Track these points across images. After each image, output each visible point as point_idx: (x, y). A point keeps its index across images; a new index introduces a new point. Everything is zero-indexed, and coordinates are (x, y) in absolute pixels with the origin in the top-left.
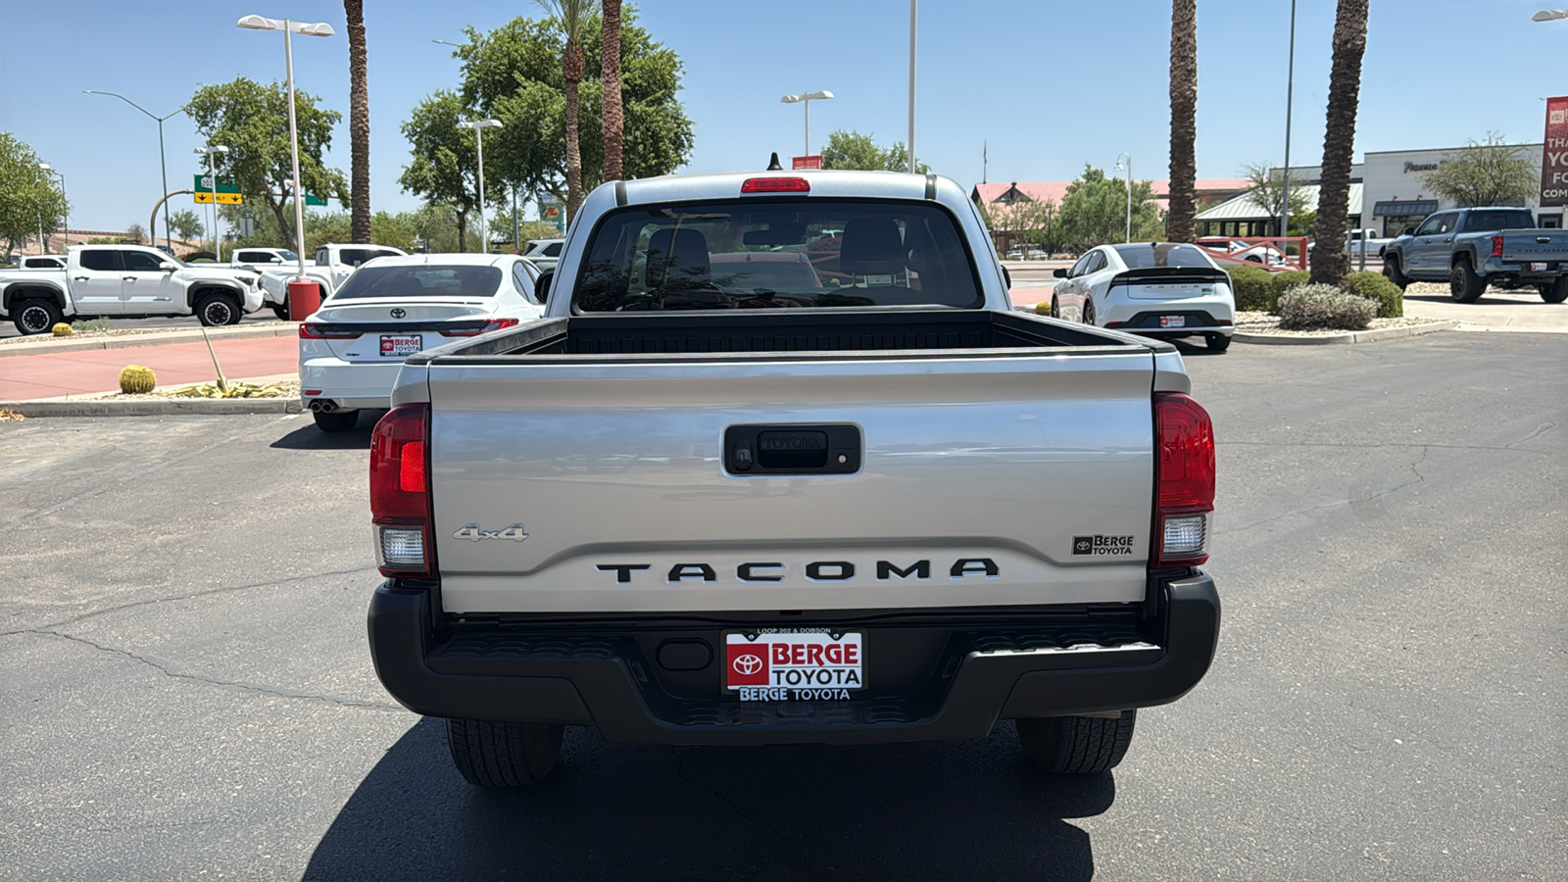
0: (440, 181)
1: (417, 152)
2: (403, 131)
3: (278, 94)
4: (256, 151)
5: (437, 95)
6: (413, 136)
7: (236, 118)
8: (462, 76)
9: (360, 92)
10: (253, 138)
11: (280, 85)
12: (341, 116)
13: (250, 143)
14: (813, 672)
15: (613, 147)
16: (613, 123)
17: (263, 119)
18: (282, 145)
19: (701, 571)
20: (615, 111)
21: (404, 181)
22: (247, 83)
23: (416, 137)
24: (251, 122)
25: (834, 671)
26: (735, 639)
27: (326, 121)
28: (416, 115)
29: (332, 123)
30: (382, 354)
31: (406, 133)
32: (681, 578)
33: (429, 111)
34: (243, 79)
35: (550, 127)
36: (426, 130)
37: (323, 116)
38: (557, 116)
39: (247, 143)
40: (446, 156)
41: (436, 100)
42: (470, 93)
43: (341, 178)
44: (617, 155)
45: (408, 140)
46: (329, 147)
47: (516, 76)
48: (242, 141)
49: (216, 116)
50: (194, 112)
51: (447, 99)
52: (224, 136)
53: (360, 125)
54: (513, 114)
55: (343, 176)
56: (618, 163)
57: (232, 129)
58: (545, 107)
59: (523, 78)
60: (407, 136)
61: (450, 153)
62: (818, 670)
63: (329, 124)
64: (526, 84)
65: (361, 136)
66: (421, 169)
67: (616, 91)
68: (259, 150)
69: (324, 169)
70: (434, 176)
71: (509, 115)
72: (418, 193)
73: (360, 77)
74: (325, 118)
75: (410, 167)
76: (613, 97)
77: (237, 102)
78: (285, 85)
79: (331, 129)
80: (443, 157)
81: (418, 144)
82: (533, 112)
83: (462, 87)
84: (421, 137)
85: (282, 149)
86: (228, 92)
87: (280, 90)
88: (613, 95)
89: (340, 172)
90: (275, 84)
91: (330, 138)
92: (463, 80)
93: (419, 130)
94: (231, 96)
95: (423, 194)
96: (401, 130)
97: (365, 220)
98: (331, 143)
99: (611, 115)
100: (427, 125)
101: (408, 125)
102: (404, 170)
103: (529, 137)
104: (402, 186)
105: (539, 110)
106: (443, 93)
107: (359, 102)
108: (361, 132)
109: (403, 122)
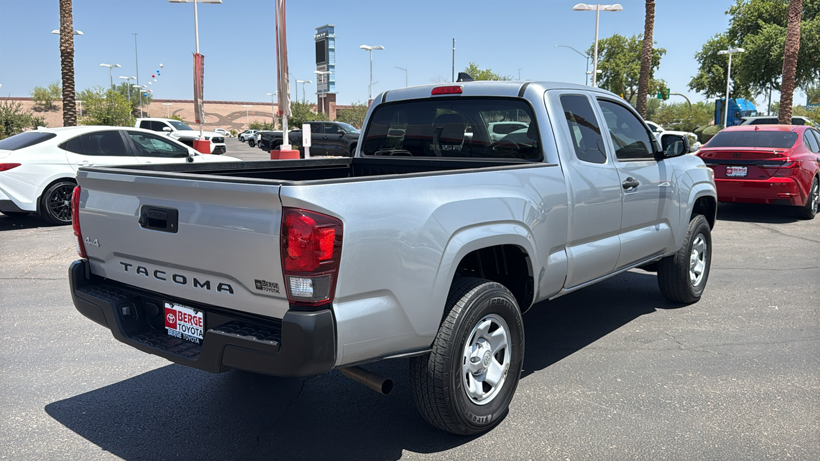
0: (712, 84)
1: (703, 68)
2: (696, 57)
3: (635, 41)
4: (618, 71)
5: (716, 36)
6: (701, 60)
7: (611, 55)
8: (730, 24)
9: (649, 38)
10: (617, 65)
11: (637, 36)
12: (666, 51)
13: (615, 68)
15: (790, 61)
16: (792, 47)
17: (624, 55)
18: (633, 68)
20: (794, 39)
21: (691, 85)
22: (618, 37)
23: (703, 60)
24: (618, 57)
26: (167, 306)
27: (657, 54)
28: (704, 48)
29: (661, 55)
31: (698, 58)
33: (711, 46)
34: (617, 35)
35: (776, 50)
36: (709, 56)
37: (656, 52)
38: (782, 44)
39: (614, 68)
40: (717, 70)
41: (716, 39)
42: (733, 33)
43: (663, 84)
44: (792, 65)
45: (698, 62)
46: (658, 68)
47: (759, 22)
48: (612, 67)
49: (601, 55)
50: (591, 53)
51: (722, 38)
52: (603, 65)
53: (646, 56)
54: (756, 44)
55: (665, 83)
56: (792, 70)
57: (608, 61)
58: (776, 39)
59: (764, 23)
60: (698, 60)
61: (720, 68)
62: (191, 327)
63: (659, 56)
64: (765, 26)
65: (646, 62)
66: (701, 78)
67: (797, 27)
68: (620, 71)
69: (654, 80)
70: (709, 82)
71: (752, 45)
72: (699, 91)
73: (649, 30)
74: (657, 53)
75: (696, 77)
76: (794, 31)
77: (612, 47)
78: (639, 36)
79: (660, 58)
80: (715, 71)
81: (704, 63)
82: (767, 42)
83: (728, 31)
84: (705, 60)
85: (632, 70)
86: (608, 42)
87: (636, 39)
88: (794, 29)
89: (663, 81)
90: (634, 36)
91: (659, 63)
92: (730, 27)
93: (705, 56)
94: (610, 44)
95: (702, 91)
96: (695, 57)
98: (659, 66)
100: (709, 53)
101: (699, 54)
102: (692, 79)
103: (764, 57)
104: (690, 88)
105: (772, 41)
106: (720, 35)
107: (647, 44)
108: (646, 60)
109: (697, 52)
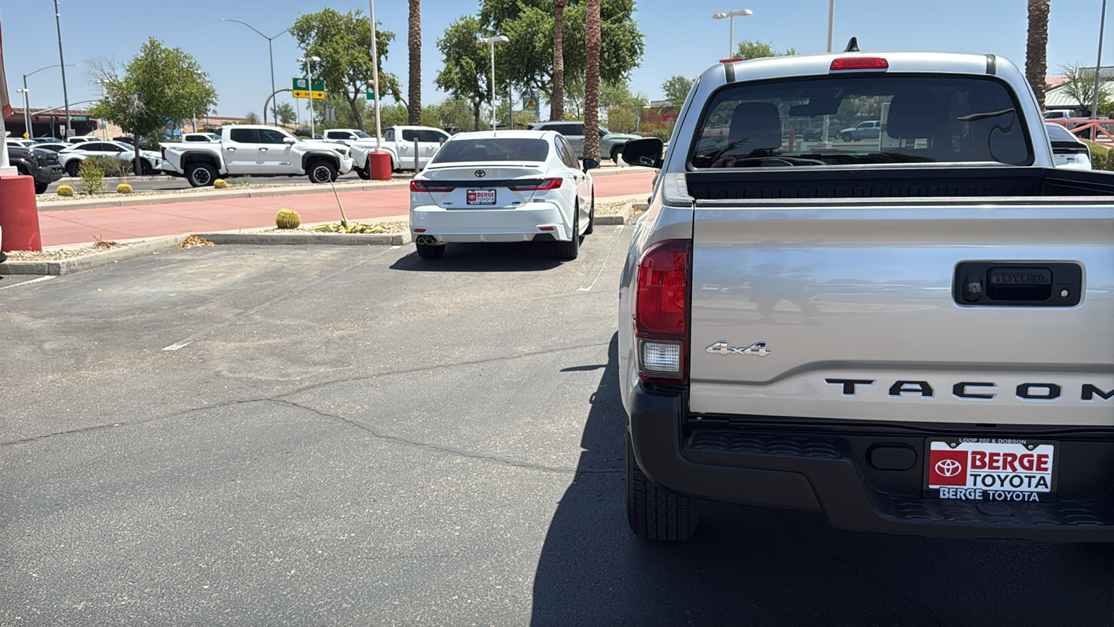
0: (463, 81)
1: (447, 61)
2: (438, 46)
3: (352, 20)
4: (338, 61)
5: (462, 19)
6: (445, 49)
7: (324, 37)
8: (480, 5)
9: (416, 16)
10: (336, 52)
11: (353, 13)
12: (395, 35)
13: (333, 55)
14: (1007, 476)
15: (593, 54)
16: (593, 36)
17: (342, 38)
18: (355, 56)
19: (920, 388)
20: (595, 27)
21: (438, 81)
22: (331, 12)
23: (447, 50)
24: (334, 40)
25: (1026, 477)
26: (937, 446)
27: (384, 39)
28: (447, 34)
29: (389, 40)
30: (468, 203)
31: (440, 47)
32: (901, 393)
33: (456, 31)
34: (329, 9)
35: (541, 41)
36: (454, 45)
37: (382, 35)
38: (547, 33)
39: (332, 55)
40: (467, 63)
41: (461, 23)
42: (485, 17)
43: (394, 80)
44: (596, 59)
45: (441, 52)
46: (386, 58)
47: (519, 4)
48: (329, 53)
49: (310, 36)
50: (296, 33)
51: (468, 22)
52: (316, 50)
53: (415, 41)
54: (516, 32)
55: (396, 78)
56: (596, 66)
57: (321, 45)
58: (538, 26)
59: (524, 5)
60: (440, 49)
61: (470, 61)
62: (1011, 475)
63: (387, 41)
64: (525, 10)
65: (415, 49)
66: (450, 73)
67: (596, 12)
68: (340, 60)
69: (383, 74)
70: (459, 78)
71: (513, 33)
72: (448, 90)
73: (416, 5)
74: (384, 37)
75: (443, 71)
76: (594, 17)
77: (324, 26)
78: (357, 14)
79: (388, 44)
80: (465, 64)
81: (448, 55)
82: (530, 30)
83: (480, 13)
84: (450, 50)
85: (355, 59)
86: (319, 18)
87: (353, 17)
88: (594, 15)
89: (393, 75)
90: (350, 12)
91: (387, 51)
92: (481, 8)
93: (448, 45)
94: (321, 21)
95: (451, 91)
96: (436, 45)
97: (417, 109)
98: (388, 55)
99: (592, 30)
100: (454, 41)
101: (441, 41)
102: (439, 73)
103: (527, 48)
104: (437, 85)
105: (534, 29)
106: (466, 17)
107: (415, 24)
108: (416, 46)
109: (438, 39)
